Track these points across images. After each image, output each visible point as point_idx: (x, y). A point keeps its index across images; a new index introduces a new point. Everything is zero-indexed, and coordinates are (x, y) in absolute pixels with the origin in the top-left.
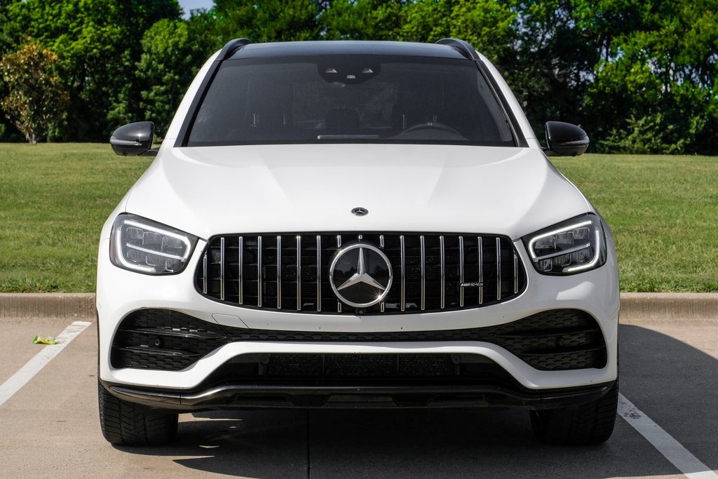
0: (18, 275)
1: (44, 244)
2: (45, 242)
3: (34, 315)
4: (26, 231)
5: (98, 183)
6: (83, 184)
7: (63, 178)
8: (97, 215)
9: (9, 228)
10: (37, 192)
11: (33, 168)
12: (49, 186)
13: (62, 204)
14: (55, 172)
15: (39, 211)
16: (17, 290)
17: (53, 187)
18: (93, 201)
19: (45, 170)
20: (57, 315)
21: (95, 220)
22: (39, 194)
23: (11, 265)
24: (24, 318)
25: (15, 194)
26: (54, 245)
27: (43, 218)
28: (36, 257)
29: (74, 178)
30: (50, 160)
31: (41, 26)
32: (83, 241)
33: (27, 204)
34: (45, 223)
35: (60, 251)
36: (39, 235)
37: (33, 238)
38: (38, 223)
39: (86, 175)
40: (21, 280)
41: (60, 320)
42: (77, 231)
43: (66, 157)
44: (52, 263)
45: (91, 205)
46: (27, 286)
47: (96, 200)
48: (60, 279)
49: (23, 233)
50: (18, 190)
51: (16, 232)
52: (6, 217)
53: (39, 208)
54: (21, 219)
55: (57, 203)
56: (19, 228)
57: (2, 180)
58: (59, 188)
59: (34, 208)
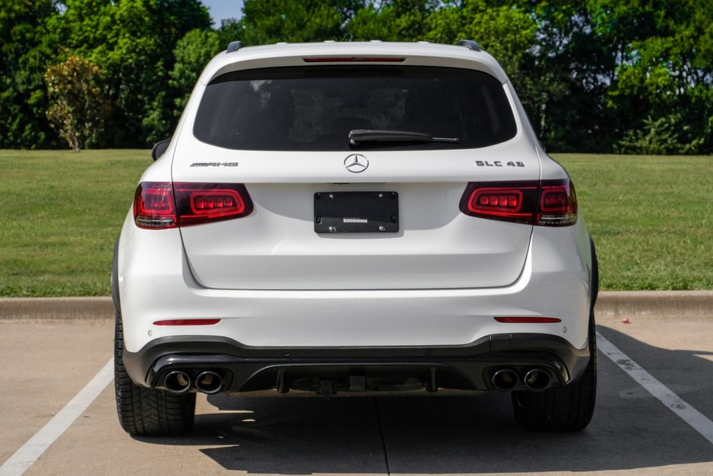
0: (88, 279)
3: (106, 317)
4: (88, 238)
9: (72, 234)
10: (91, 199)
11: (83, 176)
13: (117, 211)
14: (105, 179)
15: (97, 217)
16: (89, 294)
17: (105, 194)
19: (95, 177)
22: (93, 201)
24: (97, 320)
25: (71, 201)
28: (102, 263)
30: (98, 168)
31: (81, 38)
33: (84, 211)
34: (104, 230)
37: (96, 245)
40: (92, 285)
43: (112, 164)
46: (99, 290)
49: (86, 239)
50: (74, 198)
51: (79, 238)
52: (66, 224)
53: (97, 215)
54: (81, 226)
55: (112, 210)
56: (81, 234)
57: (56, 188)
58: (111, 195)
59: (92, 215)
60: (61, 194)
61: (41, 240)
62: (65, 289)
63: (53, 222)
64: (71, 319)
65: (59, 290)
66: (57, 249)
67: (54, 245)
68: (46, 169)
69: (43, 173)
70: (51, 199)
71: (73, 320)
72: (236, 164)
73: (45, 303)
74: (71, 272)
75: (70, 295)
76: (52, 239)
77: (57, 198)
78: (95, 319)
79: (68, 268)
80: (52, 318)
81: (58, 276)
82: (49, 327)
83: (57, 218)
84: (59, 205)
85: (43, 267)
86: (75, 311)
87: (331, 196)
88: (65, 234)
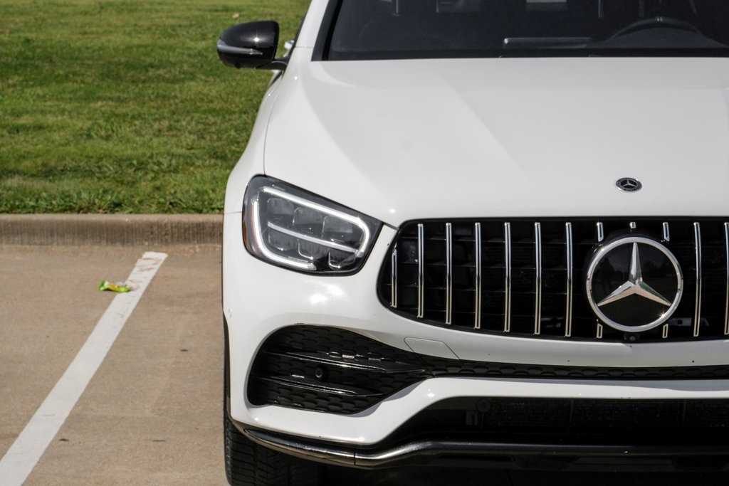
1: (95, 136)
2: (96, 134)
5: (146, 47)
6: (129, 48)
7: (104, 39)
8: (153, 93)
12: (90, 51)
18: (144, 71)
20: (123, 242)
21: (152, 101)
23: (59, 168)
26: (108, 138)
27: (89, 97)
29: (117, 39)
32: (143, 132)
35: (116, 148)
36: (89, 123)
38: (83, 104)
39: (130, 34)
41: (127, 250)
42: (133, 117)
44: (110, 168)
45: (143, 78)
47: (147, 71)
48: (123, 192)
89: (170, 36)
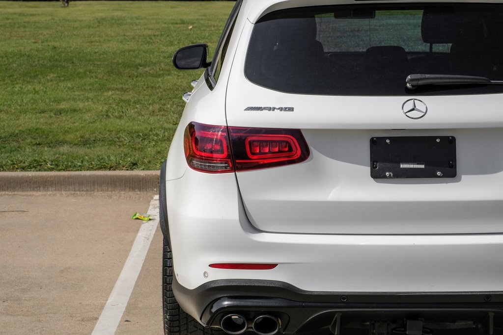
0: (100, 150)
1: (112, 116)
2: (112, 114)
3: (121, 190)
4: (94, 103)
5: (134, 51)
6: (123, 52)
7: (105, 46)
8: (144, 84)
9: (79, 99)
10: (89, 61)
11: (78, 36)
12: (97, 54)
14: (97, 39)
15: (97, 80)
16: (105, 168)
17: (100, 55)
18: (136, 69)
19: (88, 37)
20: (140, 190)
21: (145, 90)
22: (91, 63)
23: (92, 139)
24: (114, 192)
25: (73, 63)
26: (120, 117)
27: (103, 88)
28: (110, 131)
29: (113, 46)
30: (89, 27)
32: (143, 113)
33: (85, 73)
34: (105, 94)
35: (127, 125)
36: (106, 108)
37: (102, 111)
38: (100, 93)
39: (121, 42)
41: (143, 194)
42: (135, 102)
43: (99, 22)
44: (127, 140)
45: (136, 74)
46: (113, 164)
47: (138, 69)
48: (137, 155)
49: (92, 105)
50: (75, 59)
51: (86, 104)
52: (73, 88)
53: (96, 77)
54: (85, 89)
55: (108, 72)
56: (88, 99)
57: (59, 48)
58: (105, 56)
59: (92, 77)
60: (63, 55)
61: (54, 106)
62: (84, 163)
63: (62, 85)
64: (91, 191)
65: (79, 164)
66: (69, 117)
67: (66, 111)
68: (47, 28)
69: (45, 33)
70: (56, 60)
71: (92, 192)
72: (291, 109)
73: (69, 177)
74: (85, 143)
75: (89, 169)
76: (63, 105)
77: (61, 60)
78: (112, 191)
79: (82, 137)
80: (75, 191)
81: (75, 147)
82: (73, 200)
83: (63, 80)
84: (64, 67)
85: (61, 138)
86: (94, 185)
87: (388, 141)
88: (74, 99)
89: (149, 43)
